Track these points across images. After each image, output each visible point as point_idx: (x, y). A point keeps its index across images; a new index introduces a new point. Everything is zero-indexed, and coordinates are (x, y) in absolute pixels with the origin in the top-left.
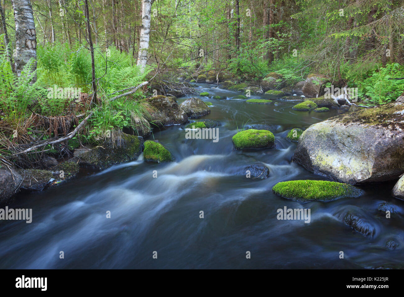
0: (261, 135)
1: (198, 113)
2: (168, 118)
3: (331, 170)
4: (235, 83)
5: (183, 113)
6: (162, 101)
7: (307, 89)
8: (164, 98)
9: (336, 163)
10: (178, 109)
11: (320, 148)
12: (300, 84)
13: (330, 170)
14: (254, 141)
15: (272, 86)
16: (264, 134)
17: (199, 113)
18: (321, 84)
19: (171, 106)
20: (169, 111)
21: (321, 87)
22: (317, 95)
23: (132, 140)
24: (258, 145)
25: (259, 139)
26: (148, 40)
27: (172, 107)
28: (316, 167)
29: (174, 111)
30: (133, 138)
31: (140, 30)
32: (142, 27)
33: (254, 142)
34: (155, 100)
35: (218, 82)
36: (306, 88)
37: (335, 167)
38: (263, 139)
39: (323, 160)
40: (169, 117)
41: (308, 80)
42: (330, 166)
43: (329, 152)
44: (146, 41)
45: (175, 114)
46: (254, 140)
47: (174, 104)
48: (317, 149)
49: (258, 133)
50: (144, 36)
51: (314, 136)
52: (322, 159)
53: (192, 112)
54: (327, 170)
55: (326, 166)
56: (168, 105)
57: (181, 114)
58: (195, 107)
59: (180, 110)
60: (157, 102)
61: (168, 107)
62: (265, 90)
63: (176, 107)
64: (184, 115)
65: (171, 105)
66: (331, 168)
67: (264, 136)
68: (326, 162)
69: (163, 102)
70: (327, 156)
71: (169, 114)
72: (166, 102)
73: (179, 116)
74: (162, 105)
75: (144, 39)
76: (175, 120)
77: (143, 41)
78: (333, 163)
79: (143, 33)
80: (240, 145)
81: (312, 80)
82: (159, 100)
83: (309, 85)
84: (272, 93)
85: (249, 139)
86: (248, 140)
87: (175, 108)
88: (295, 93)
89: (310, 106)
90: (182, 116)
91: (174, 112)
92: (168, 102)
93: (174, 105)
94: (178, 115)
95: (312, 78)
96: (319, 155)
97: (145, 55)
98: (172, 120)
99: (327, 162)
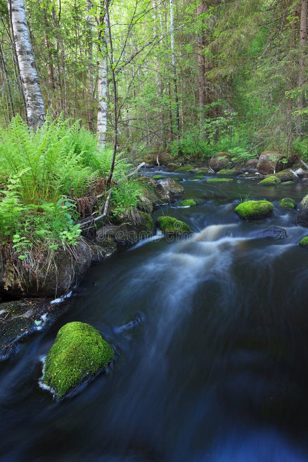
4: (180, 165)
5: (168, 193)
6: (147, 182)
7: (263, 166)
8: (149, 179)
10: (162, 189)
12: (251, 162)
15: (223, 166)
18: (277, 160)
19: (156, 187)
21: (278, 162)
22: (274, 171)
23: (146, 217)
24: (261, 213)
26: (105, 123)
30: (146, 215)
31: (97, 113)
32: (100, 110)
33: (257, 211)
35: (159, 165)
36: (261, 165)
38: (265, 208)
41: (262, 157)
44: (104, 125)
49: (259, 203)
50: (101, 119)
53: (173, 192)
58: (174, 187)
59: (164, 191)
62: (216, 170)
64: (169, 194)
75: (102, 122)
77: (101, 124)
79: (100, 117)
80: (245, 215)
81: (268, 157)
82: (144, 181)
83: (264, 162)
84: (225, 173)
86: (252, 209)
88: (246, 171)
89: (276, 181)
90: (168, 196)
94: (164, 195)
95: (268, 155)
97: (104, 138)
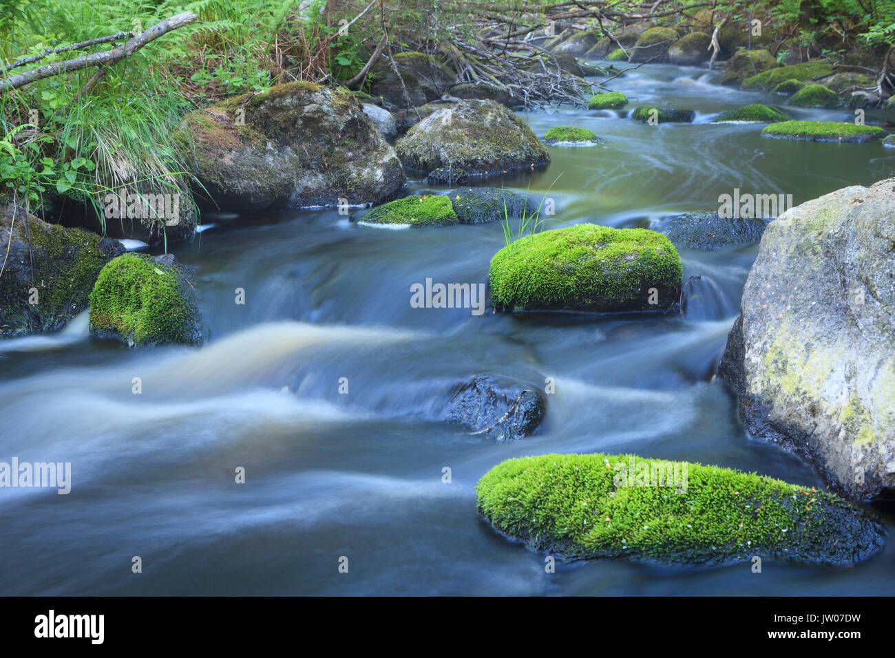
0: (614, 248)
1: (466, 162)
2: (320, 176)
3: (812, 420)
4: (779, 60)
5: (387, 159)
6: (300, 106)
8: (310, 91)
9: (836, 386)
10: (366, 140)
11: (789, 307)
13: (806, 424)
14: (573, 278)
16: (630, 247)
17: (474, 162)
19: (342, 127)
20: (325, 149)
23: (65, 251)
24: (592, 295)
25: (596, 267)
27: (344, 132)
28: (759, 403)
29: (350, 150)
30: (73, 239)
33: (571, 281)
34: (272, 101)
35: (714, 56)
37: (828, 407)
38: (616, 267)
39: (788, 368)
40: (322, 172)
42: (810, 398)
43: (818, 329)
45: (350, 160)
46: (570, 272)
47: (353, 120)
48: (777, 311)
49: (604, 241)
51: (783, 247)
52: (785, 363)
53: (442, 158)
54: (796, 420)
55: (793, 400)
56: (326, 124)
57: (376, 164)
58: (459, 139)
59: (376, 148)
60: (282, 109)
61: (326, 131)
63: (359, 134)
64: (388, 167)
65: (342, 122)
66: (814, 411)
67: (624, 255)
68: (796, 379)
69: (307, 108)
70: (808, 346)
71: (325, 159)
72: (319, 111)
73: (365, 172)
74: (300, 122)
76: (344, 186)
78: (826, 385)
80: (510, 293)
82: (288, 101)
85: (552, 266)
86: (545, 269)
87: (355, 138)
90: (379, 172)
91: (350, 154)
92: (325, 108)
93: (352, 123)
94: (362, 164)
96: (777, 343)
98: (334, 186)
99: (801, 380)
